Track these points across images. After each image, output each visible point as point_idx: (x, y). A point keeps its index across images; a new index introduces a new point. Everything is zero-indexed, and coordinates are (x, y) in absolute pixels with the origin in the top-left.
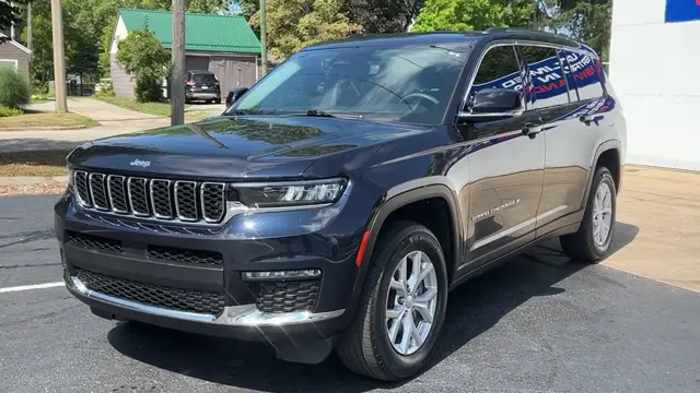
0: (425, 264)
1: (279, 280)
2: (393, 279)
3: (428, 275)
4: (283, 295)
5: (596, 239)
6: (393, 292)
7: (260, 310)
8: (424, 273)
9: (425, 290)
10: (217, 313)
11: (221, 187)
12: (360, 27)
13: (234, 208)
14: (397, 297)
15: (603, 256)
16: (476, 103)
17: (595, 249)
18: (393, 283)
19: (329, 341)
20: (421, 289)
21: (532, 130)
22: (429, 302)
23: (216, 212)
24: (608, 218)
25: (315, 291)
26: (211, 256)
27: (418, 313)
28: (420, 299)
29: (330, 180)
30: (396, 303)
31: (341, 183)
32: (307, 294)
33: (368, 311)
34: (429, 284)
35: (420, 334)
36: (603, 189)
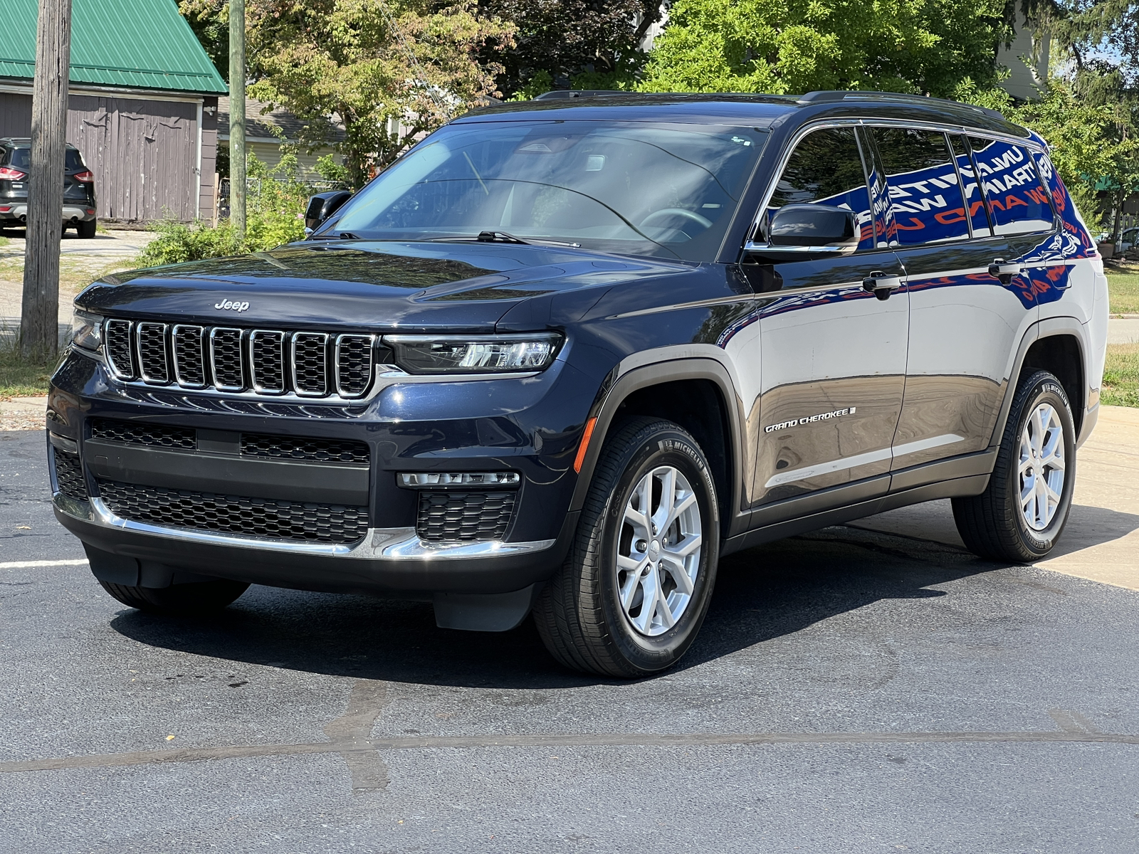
0: (682, 492)
1: (455, 489)
2: (629, 505)
3: (687, 511)
4: (460, 513)
5: (1028, 519)
6: (629, 529)
7: (422, 536)
8: (681, 508)
9: (680, 538)
10: (354, 539)
11: (367, 341)
12: (511, 28)
13: (386, 375)
14: (635, 540)
15: (1043, 553)
16: (777, 228)
17: (1024, 534)
18: (630, 512)
19: (527, 593)
20: (674, 536)
21: (882, 283)
22: (688, 558)
23: (357, 381)
24: (1058, 477)
25: (509, 507)
26: (348, 448)
27: (668, 573)
28: (671, 550)
29: (535, 336)
30: (633, 549)
31: (552, 342)
32: (497, 512)
33: (590, 548)
34: (689, 530)
35: (672, 609)
36: (1043, 415)
